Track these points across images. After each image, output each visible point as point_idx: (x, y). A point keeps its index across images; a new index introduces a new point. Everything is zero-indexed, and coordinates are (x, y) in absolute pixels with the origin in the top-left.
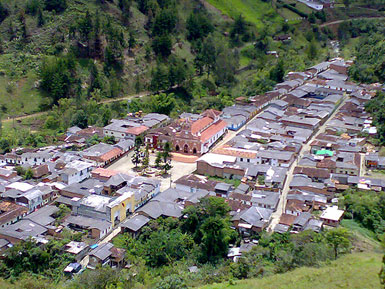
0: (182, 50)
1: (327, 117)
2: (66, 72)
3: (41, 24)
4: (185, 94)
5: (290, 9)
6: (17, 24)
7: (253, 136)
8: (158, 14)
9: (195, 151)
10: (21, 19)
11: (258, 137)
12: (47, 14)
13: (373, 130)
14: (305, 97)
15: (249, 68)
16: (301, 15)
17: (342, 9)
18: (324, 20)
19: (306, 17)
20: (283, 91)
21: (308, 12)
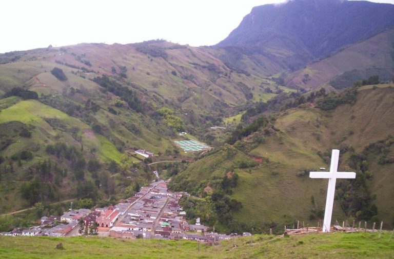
0: (88, 177)
1: (163, 207)
2: (36, 190)
3: (20, 165)
4: (94, 197)
5: (134, 157)
6: (8, 166)
7: (132, 218)
8: (77, 160)
9: (107, 226)
10: (11, 164)
11: (135, 218)
12: (23, 161)
13: (184, 213)
14: (151, 198)
15: (120, 185)
16: (140, 159)
17: (157, 157)
18: (151, 162)
19: (142, 160)
20: (141, 196)
21: (143, 159)
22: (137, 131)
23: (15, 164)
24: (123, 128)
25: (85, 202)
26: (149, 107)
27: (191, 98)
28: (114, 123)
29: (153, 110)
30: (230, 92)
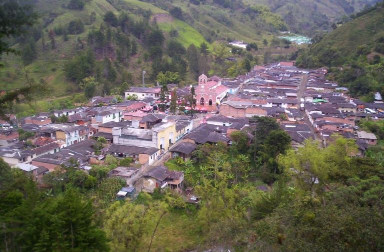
6: (48, 42)
9: (210, 103)
10: (52, 39)
22: (229, 24)
23: (58, 39)
24: (210, 19)
25: (168, 76)
26: (239, 5)
27: (285, 7)
28: (198, 12)
29: (243, 8)
30: (326, 5)
